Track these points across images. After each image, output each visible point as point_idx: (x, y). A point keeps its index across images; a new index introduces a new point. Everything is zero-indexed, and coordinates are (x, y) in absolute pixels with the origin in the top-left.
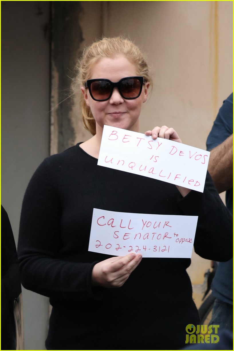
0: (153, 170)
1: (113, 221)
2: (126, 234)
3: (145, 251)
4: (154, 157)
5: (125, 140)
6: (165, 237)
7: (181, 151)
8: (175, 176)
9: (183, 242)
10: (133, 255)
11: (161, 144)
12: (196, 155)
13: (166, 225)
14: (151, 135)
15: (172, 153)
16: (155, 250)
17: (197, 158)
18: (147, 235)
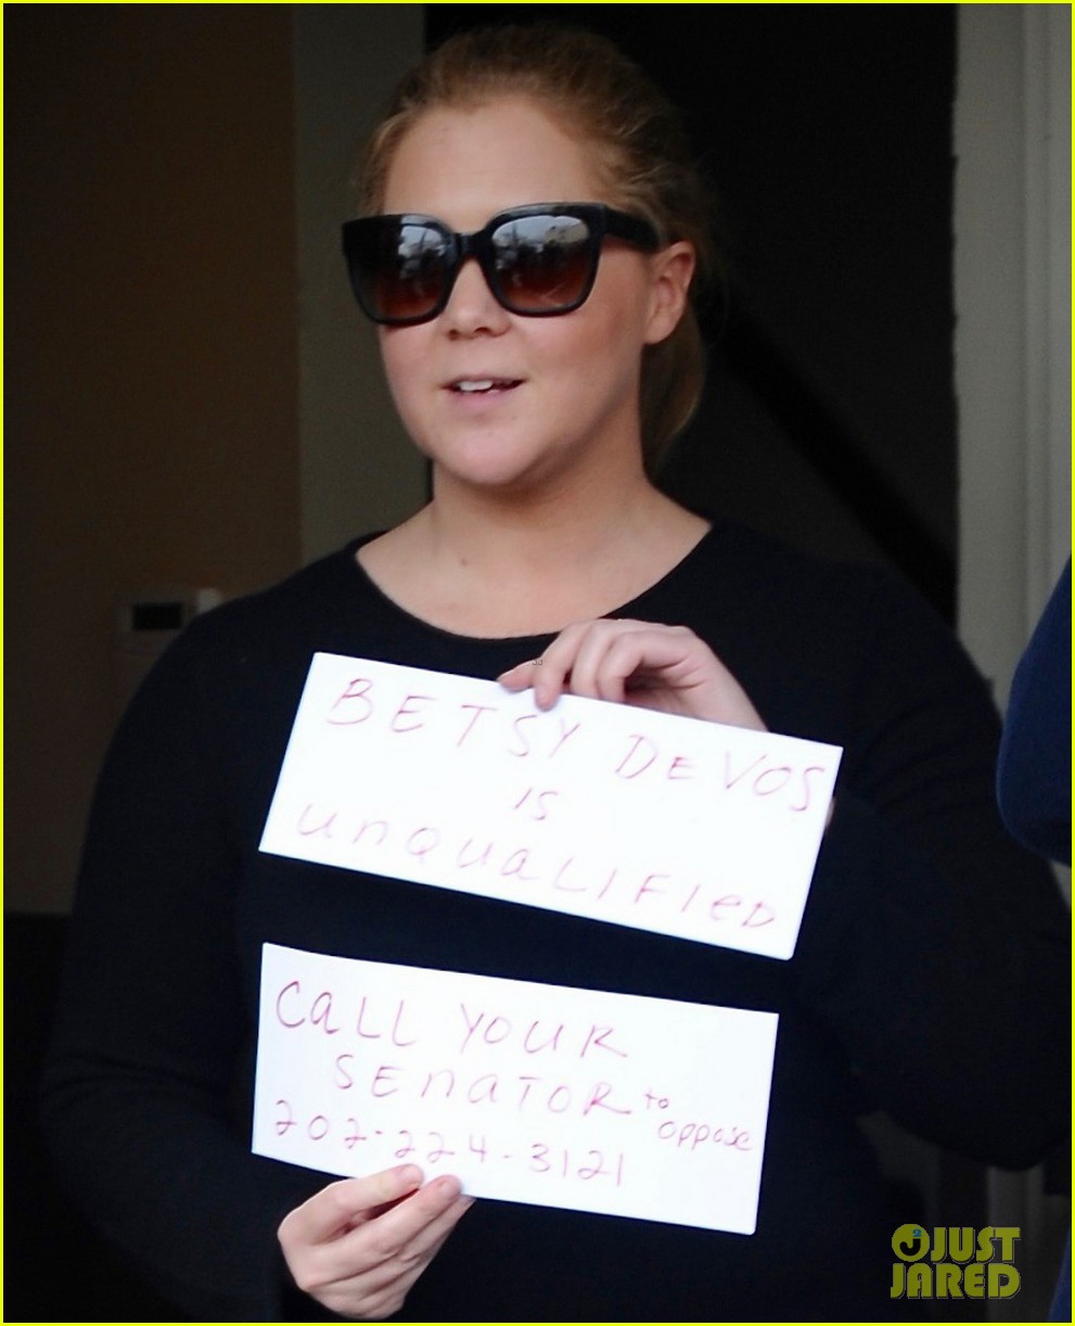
0: (524, 861)
1: (329, 1006)
2: (382, 1068)
3: (482, 1160)
4: (534, 795)
5: (404, 721)
6: (594, 1103)
7: (678, 759)
8: (640, 884)
9: (697, 1140)
10: (409, 1173)
11: (574, 729)
12: (761, 772)
13: (597, 1042)
14: (530, 686)
15: (629, 769)
16: (539, 1165)
17: (764, 785)
18: (488, 1084)
